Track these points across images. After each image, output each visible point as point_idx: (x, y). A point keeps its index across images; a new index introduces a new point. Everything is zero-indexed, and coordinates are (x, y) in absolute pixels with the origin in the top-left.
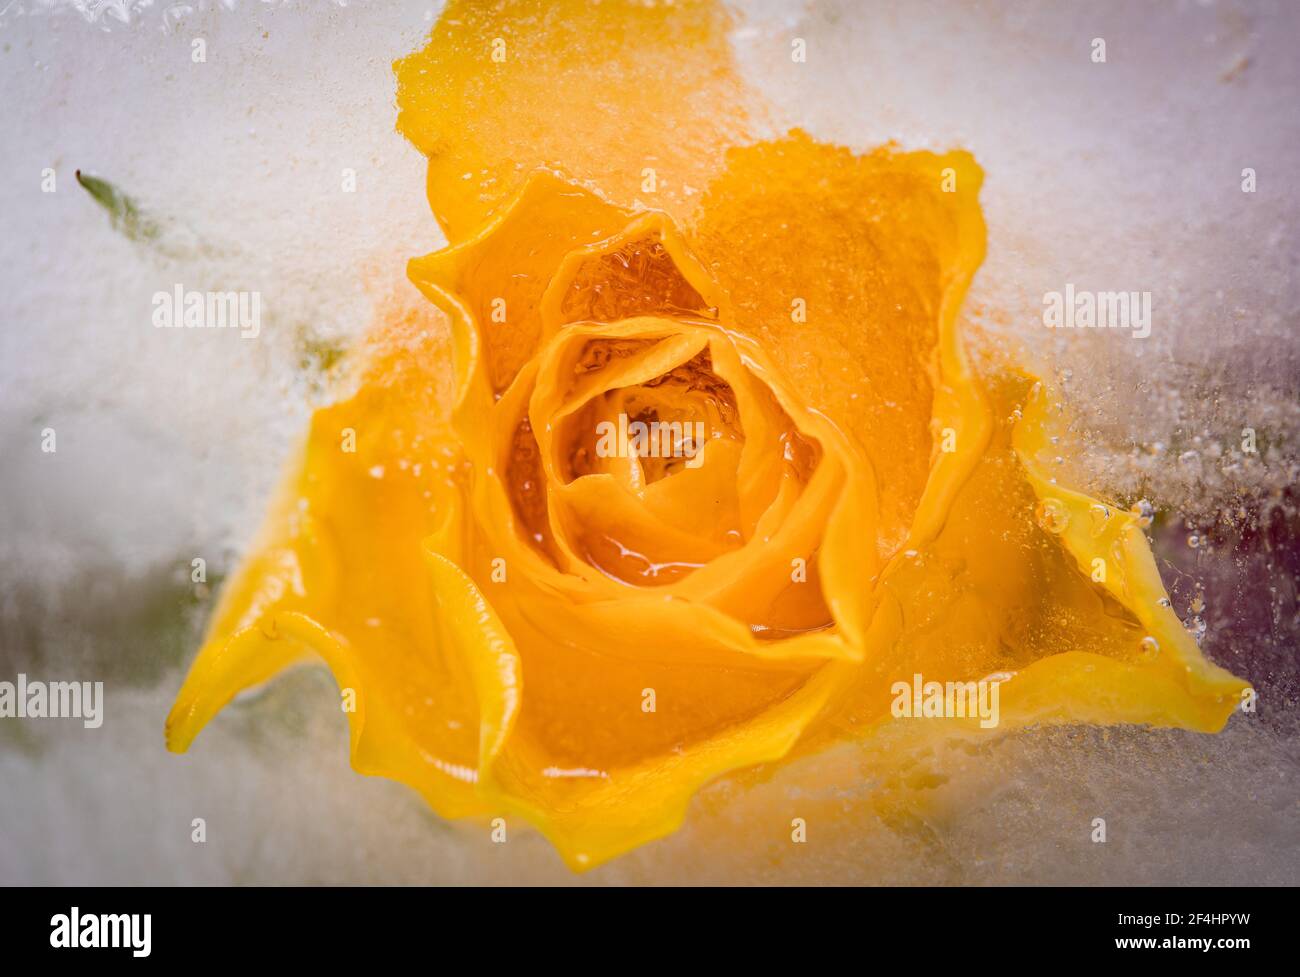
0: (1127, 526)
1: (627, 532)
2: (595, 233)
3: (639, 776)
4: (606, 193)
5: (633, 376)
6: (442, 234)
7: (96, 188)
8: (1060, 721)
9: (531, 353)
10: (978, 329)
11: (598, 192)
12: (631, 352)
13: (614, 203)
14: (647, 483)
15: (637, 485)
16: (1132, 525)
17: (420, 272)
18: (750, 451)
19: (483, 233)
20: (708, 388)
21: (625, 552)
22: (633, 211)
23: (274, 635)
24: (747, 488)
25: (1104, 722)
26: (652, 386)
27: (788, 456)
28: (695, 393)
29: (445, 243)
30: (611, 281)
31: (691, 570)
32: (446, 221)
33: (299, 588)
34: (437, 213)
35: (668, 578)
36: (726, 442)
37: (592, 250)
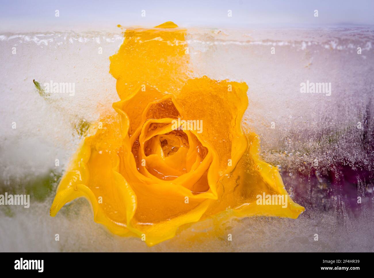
0: (275, 171)
1: (159, 168)
2: (156, 98)
3: (161, 225)
4: (159, 89)
5: (162, 132)
6: (119, 98)
7: (36, 84)
8: (259, 215)
9: (139, 125)
10: (245, 123)
11: (157, 89)
12: (162, 127)
13: (160, 92)
14: (165, 157)
15: (163, 157)
16: (276, 171)
17: (115, 106)
18: (190, 150)
19: (131, 97)
20: (180, 135)
21: (159, 173)
22: (165, 93)
23: (76, 190)
24: (188, 158)
25: (270, 215)
26: (167, 134)
27: (198, 152)
28: (177, 136)
29: (120, 100)
30: (158, 110)
31: (176, 178)
32: (120, 94)
33: (81, 179)
34: (118, 93)
35: (168, 179)
36: (184, 148)
37: (155, 102)
